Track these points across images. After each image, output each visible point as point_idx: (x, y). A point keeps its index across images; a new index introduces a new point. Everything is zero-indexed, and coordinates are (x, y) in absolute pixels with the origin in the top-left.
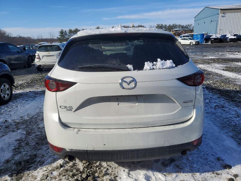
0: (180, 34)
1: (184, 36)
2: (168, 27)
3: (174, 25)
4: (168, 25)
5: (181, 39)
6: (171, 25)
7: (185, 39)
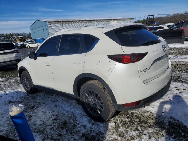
0: (24, 40)
1: (29, 41)
2: (5, 35)
3: (10, 34)
4: (5, 34)
5: (29, 43)
6: (8, 34)
7: (32, 43)
